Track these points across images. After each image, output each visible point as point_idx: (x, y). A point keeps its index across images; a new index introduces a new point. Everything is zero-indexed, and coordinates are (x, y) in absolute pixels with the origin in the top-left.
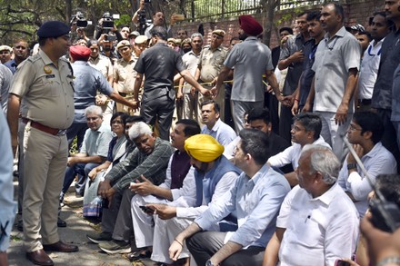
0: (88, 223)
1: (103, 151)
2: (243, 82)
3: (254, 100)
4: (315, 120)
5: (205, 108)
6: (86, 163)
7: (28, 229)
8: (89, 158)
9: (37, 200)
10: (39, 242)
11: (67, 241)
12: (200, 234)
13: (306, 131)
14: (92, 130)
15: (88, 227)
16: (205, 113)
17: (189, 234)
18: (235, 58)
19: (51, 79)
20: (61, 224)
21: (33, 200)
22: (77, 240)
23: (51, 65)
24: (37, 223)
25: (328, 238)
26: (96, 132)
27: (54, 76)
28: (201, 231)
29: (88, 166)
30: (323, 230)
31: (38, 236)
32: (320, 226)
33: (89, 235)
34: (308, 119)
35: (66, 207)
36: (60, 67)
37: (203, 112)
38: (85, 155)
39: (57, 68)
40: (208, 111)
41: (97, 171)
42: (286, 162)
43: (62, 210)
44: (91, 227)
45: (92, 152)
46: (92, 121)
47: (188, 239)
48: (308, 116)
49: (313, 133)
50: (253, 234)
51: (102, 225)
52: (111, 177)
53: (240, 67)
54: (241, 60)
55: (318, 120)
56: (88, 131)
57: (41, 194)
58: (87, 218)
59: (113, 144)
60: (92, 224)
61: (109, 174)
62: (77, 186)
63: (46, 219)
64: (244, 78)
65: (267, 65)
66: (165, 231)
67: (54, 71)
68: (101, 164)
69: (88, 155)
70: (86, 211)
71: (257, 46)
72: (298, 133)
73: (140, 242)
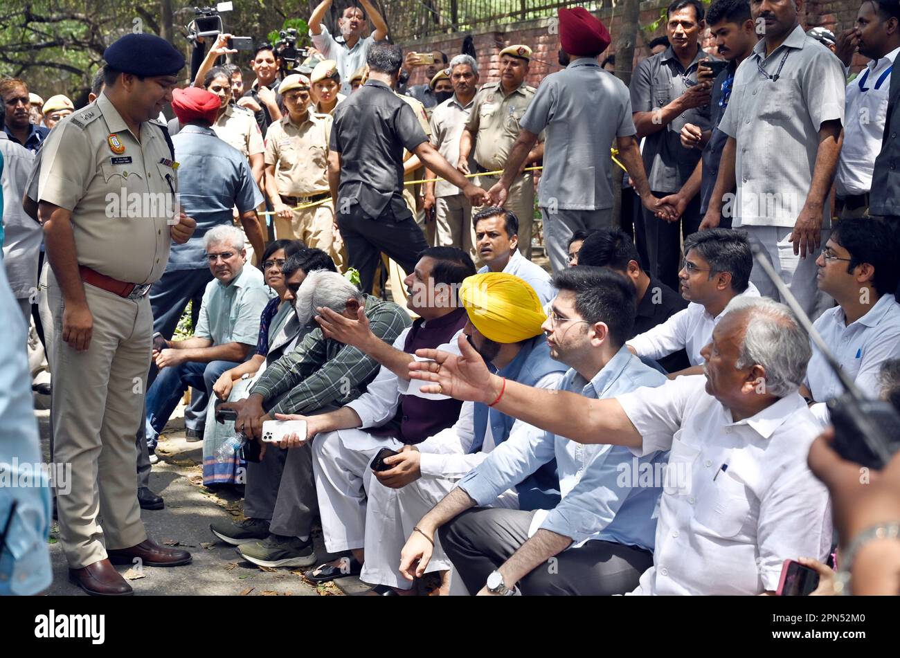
0: (214, 498)
1: (246, 331)
2: (566, 164)
3: (592, 207)
4: (732, 247)
5: (484, 226)
6: (206, 360)
7: (71, 514)
8: (213, 351)
9: (86, 445)
10: (97, 543)
11: (164, 540)
12: (471, 515)
13: (712, 272)
14: (222, 283)
15: (212, 507)
16: (485, 239)
17: (449, 515)
18: (548, 108)
19: (123, 168)
20: (150, 503)
21: (77, 446)
22: (188, 539)
23: (124, 133)
24: (89, 499)
25: (765, 520)
26: (230, 287)
27: (130, 159)
28: (474, 507)
29: (212, 367)
30: (756, 501)
31: (94, 528)
32: (749, 492)
33: (214, 526)
34: (716, 244)
35: (162, 463)
36: (145, 140)
37: (480, 236)
38: (205, 342)
39: (137, 141)
40: (491, 234)
41: (234, 378)
42: (671, 347)
43: (154, 469)
44: (221, 507)
45: (221, 334)
46: (220, 261)
47: (443, 529)
48: (717, 238)
49: (728, 277)
50: (597, 511)
51: (247, 502)
52: (265, 390)
53: (558, 128)
54: (559, 112)
55: (741, 248)
56: (212, 286)
57: (95, 431)
58: (213, 488)
59: (269, 315)
60: (223, 502)
61: (261, 382)
62: (189, 415)
63: (112, 489)
64: (567, 156)
65: (620, 125)
66: (392, 511)
67: (131, 150)
68: (241, 361)
69: (212, 342)
70: (210, 471)
71: (599, 80)
72: (696, 277)
73: (335, 539)
